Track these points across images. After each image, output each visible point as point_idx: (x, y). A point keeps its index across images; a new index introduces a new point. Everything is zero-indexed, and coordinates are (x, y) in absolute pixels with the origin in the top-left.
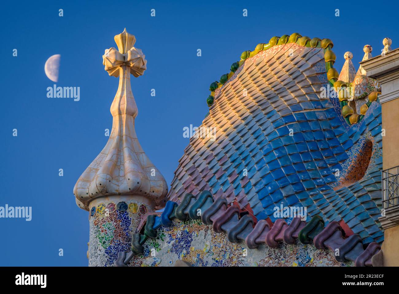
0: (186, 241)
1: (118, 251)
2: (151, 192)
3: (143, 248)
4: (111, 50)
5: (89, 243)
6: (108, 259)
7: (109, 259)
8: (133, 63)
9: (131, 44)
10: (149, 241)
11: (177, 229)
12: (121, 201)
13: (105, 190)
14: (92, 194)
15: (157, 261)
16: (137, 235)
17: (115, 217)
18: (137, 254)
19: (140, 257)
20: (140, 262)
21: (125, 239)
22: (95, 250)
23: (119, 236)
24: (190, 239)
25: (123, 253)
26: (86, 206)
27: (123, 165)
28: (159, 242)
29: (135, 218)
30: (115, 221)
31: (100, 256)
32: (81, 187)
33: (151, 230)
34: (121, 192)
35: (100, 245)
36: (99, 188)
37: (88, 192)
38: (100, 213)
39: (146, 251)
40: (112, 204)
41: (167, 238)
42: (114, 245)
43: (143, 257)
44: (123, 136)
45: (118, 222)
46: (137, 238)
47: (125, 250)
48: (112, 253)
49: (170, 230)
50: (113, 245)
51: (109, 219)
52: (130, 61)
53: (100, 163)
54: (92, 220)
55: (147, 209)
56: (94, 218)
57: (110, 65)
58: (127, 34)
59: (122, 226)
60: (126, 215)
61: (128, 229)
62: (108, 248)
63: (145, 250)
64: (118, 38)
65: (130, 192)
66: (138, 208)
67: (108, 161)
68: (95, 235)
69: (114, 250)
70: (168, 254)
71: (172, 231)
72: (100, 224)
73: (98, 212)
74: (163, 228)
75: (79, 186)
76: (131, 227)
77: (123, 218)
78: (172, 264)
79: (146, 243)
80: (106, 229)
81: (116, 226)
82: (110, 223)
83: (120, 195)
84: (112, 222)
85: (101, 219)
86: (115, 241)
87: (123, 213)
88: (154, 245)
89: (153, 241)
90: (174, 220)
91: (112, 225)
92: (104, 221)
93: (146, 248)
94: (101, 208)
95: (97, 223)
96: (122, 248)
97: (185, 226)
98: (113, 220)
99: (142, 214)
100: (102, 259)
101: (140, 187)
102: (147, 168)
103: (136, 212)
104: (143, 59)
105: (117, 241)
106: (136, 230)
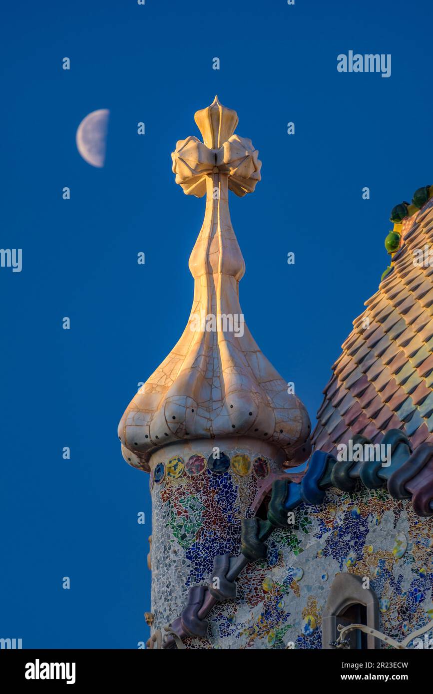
0: (355, 533)
1: (212, 553)
2: (277, 432)
3: (266, 547)
4: (188, 141)
5: (151, 537)
6: (191, 571)
7: (194, 571)
8: (234, 169)
10: (278, 533)
11: (334, 509)
13: (184, 428)
14: (157, 437)
15: (295, 574)
16: (252, 521)
17: (204, 485)
18: (254, 560)
19: (259, 567)
20: (259, 577)
21: (227, 530)
22: (164, 552)
24: (362, 529)
25: (224, 558)
26: (144, 461)
27: (219, 377)
28: (299, 534)
29: (246, 486)
30: (204, 493)
31: (175, 564)
32: (134, 424)
33: (281, 510)
34: (215, 433)
35: (176, 543)
36: (171, 425)
37: (148, 434)
38: (174, 477)
39: (271, 554)
40: (198, 457)
41: (315, 527)
42: (205, 541)
43: (265, 567)
45: (211, 494)
46: (252, 527)
47: (227, 552)
48: (200, 558)
49: (321, 511)
50: (201, 541)
51: (193, 489)
52: (227, 164)
53: (170, 374)
54: (156, 490)
55: (268, 466)
56: (162, 486)
57: (187, 173)
58: (220, 107)
59: (219, 501)
61: (231, 507)
62: (191, 547)
63: (270, 551)
64: (202, 117)
65: (232, 433)
66: (252, 464)
67: (188, 370)
68: (164, 520)
69: (204, 553)
70: (318, 559)
71: (326, 514)
72: (173, 498)
73: (169, 474)
74: (307, 506)
75: (129, 422)
76: (238, 503)
77: (221, 485)
78: (327, 582)
79: (271, 538)
80: (187, 508)
81: (208, 503)
82: (195, 497)
83: (214, 439)
84: (198, 494)
85: (176, 489)
86: (206, 532)
87: (220, 476)
88: (288, 541)
89: (287, 534)
90: (329, 490)
91: (200, 499)
92: (181, 492)
93: (272, 548)
94: (176, 466)
95: (167, 497)
96: (221, 548)
97: (353, 501)
98: (202, 490)
99: (259, 476)
100: (179, 570)
101: (254, 423)
102: (266, 383)
103: (247, 474)
104: (254, 158)
105: (210, 533)
106: (248, 510)
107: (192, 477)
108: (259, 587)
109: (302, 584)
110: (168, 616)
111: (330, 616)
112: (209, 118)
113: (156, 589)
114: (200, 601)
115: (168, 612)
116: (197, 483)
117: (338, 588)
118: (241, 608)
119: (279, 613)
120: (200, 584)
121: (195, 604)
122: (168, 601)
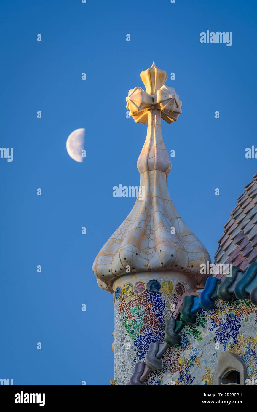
0: (233, 327)
1: (149, 342)
2: (190, 267)
3: (180, 337)
4: (136, 90)
5: (114, 333)
6: (137, 353)
7: (139, 353)
8: (164, 106)
9: (161, 82)
10: (187, 328)
11: (221, 312)
12: (152, 279)
13: (132, 265)
14: (116, 271)
15: (198, 353)
16: (172, 322)
17: (145, 300)
18: (173, 345)
19: (176, 349)
20: (176, 356)
21: (158, 327)
22: (121, 342)
23: (151, 323)
24: (237, 324)
25: (155, 344)
26: (109, 286)
27: (154, 233)
28: (199, 329)
29: (171, 300)
30: (144, 305)
31: (128, 349)
32: (102, 263)
33: (188, 314)
34: (151, 267)
35: (128, 336)
36: (123, 263)
37: (110, 269)
38: (127, 295)
39: (183, 341)
40: (141, 282)
41: (209, 324)
42: (145, 335)
43: (180, 349)
44: (152, 198)
45: (149, 306)
46: (172, 325)
47: (159, 341)
48: (142, 345)
49: (213, 314)
50: (143, 335)
51: (138, 302)
52: (159, 103)
53: (125, 232)
54: (117, 303)
55: (185, 288)
56: (120, 301)
57: (135, 109)
58: (156, 69)
59: (154, 310)
60: (159, 296)
61: (161, 314)
62: (137, 338)
63: (183, 339)
64: (144, 75)
65: (161, 268)
66: (174, 287)
67: (134, 230)
68: (121, 322)
69: (145, 342)
70: (211, 344)
71: (215, 316)
72: (126, 308)
73: (123, 294)
74: (204, 311)
75: (99, 262)
76: (165, 311)
77: (155, 300)
78: (217, 358)
79: (183, 331)
80: (134, 314)
81: (147, 311)
82: (139, 307)
83: (150, 271)
84: (141, 305)
85: (128, 303)
86: (146, 329)
87: (154, 294)
88: (193, 333)
89: (192, 328)
90: (217, 301)
91: (142, 309)
92: (131, 304)
93: (183, 337)
94: (127, 289)
95: (123, 308)
96: (155, 339)
97: (231, 308)
98: (143, 303)
99: (179, 294)
100: (130, 352)
101: (175, 261)
102: (183, 237)
103: (171, 293)
104: (176, 99)
105: (148, 330)
106: (172, 315)
107: (137, 295)
108: (176, 362)
109: (202, 359)
110: (123, 381)
111: (218, 379)
112: (149, 75)
113: (116, 365)
114: (141, 371)
115: (123, 379)
116: (140, 299)
117: (222, 361)
118: (165, 375)
119: (188, 378)
120: (142, 361)
121: (139, 373)
122: (123, 372)
